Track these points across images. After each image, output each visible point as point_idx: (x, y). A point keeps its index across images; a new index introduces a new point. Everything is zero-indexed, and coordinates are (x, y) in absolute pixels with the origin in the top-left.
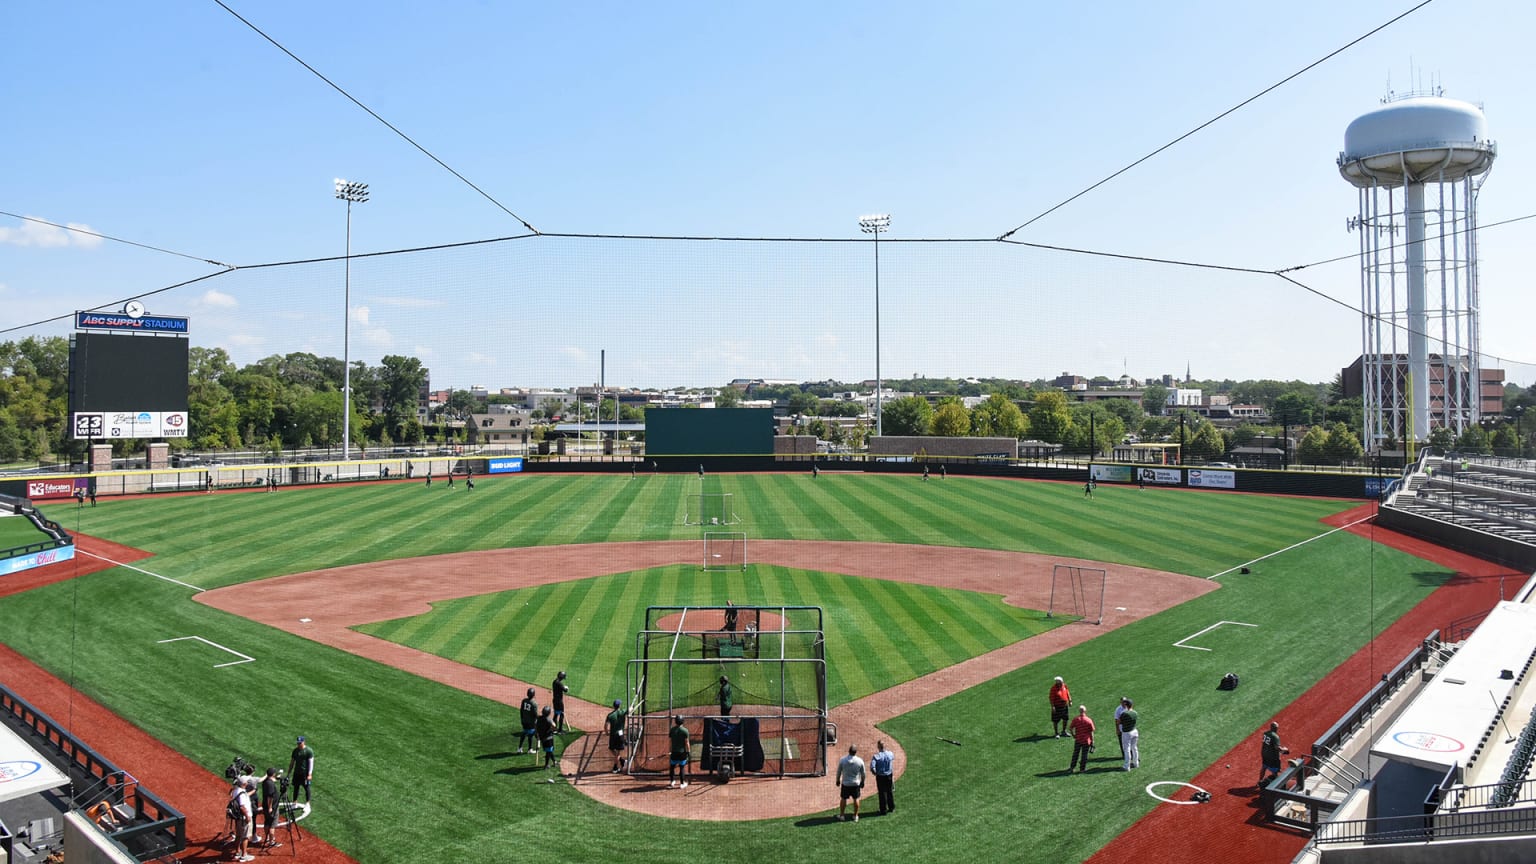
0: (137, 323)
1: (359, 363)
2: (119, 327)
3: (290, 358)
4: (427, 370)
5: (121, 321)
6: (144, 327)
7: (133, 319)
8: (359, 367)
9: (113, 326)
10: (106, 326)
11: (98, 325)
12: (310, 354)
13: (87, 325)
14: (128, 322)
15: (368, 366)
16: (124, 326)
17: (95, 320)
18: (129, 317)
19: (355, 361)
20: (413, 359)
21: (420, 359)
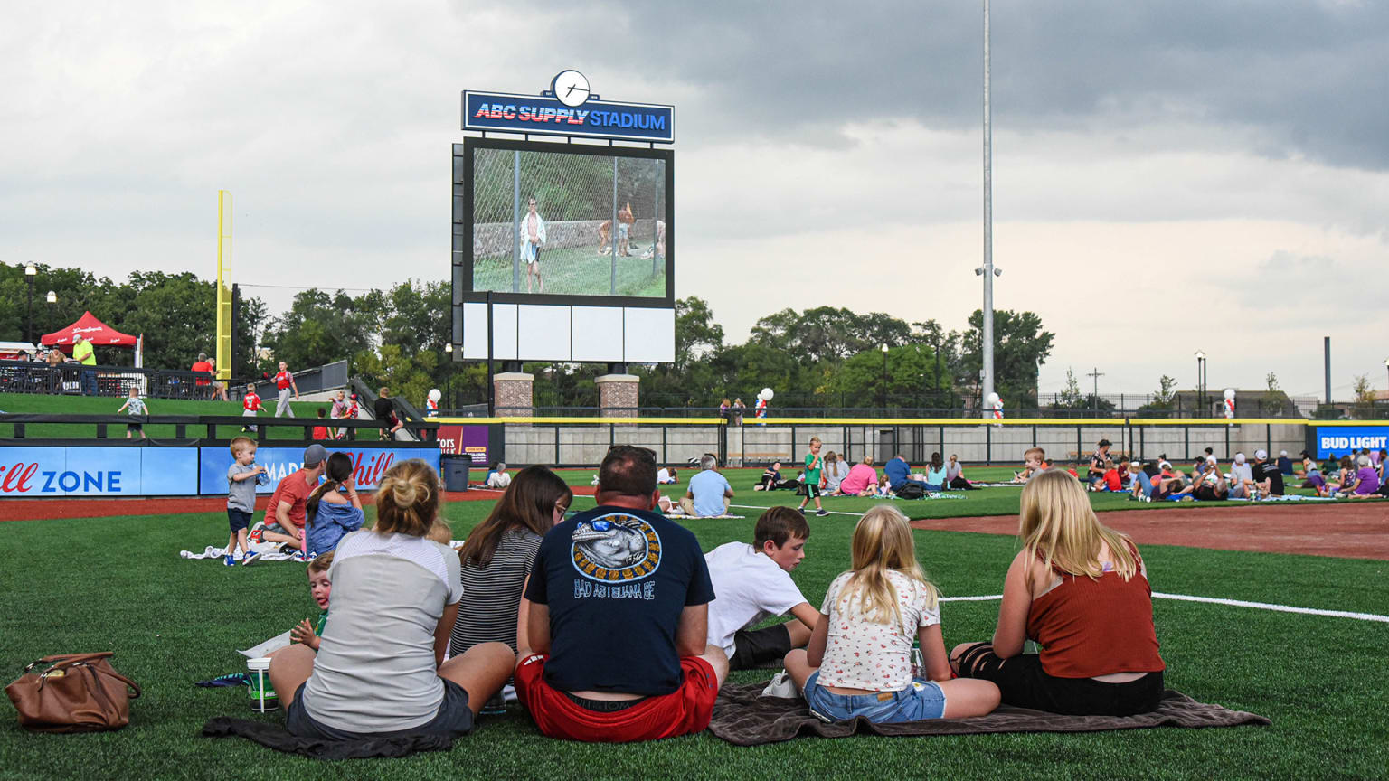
0: (576, 117)
1: (930, 325)
2: (541, 124)
3: (813, 315)
4: (1051, 336)
5: (547, 113)
6: (587, 126)
7: (568, 108)
8: (928, 332)
9: (531, 123)
10: (516, 122)
11: (502, 121)
12: (845, 311)
13: (485, 120)
14: (560, 114)
15: (945, 331)
16: (551, 124)
17: (499, 110)
18: (559, 105)
19: (923, 322)
20: (1027, 315)
21: (1039, 315)
